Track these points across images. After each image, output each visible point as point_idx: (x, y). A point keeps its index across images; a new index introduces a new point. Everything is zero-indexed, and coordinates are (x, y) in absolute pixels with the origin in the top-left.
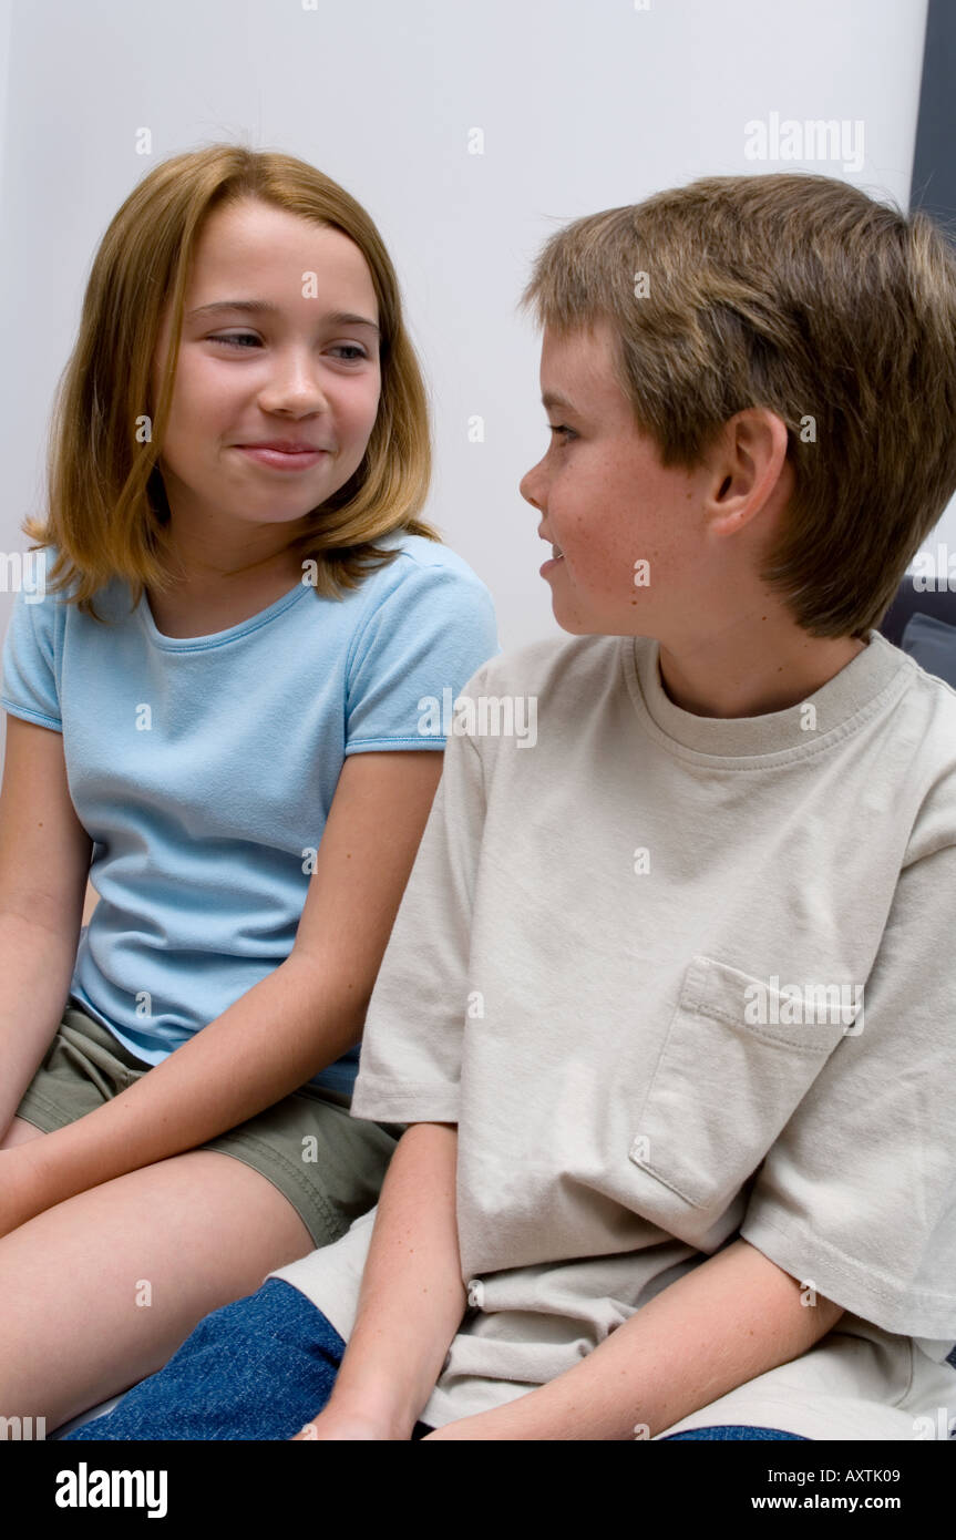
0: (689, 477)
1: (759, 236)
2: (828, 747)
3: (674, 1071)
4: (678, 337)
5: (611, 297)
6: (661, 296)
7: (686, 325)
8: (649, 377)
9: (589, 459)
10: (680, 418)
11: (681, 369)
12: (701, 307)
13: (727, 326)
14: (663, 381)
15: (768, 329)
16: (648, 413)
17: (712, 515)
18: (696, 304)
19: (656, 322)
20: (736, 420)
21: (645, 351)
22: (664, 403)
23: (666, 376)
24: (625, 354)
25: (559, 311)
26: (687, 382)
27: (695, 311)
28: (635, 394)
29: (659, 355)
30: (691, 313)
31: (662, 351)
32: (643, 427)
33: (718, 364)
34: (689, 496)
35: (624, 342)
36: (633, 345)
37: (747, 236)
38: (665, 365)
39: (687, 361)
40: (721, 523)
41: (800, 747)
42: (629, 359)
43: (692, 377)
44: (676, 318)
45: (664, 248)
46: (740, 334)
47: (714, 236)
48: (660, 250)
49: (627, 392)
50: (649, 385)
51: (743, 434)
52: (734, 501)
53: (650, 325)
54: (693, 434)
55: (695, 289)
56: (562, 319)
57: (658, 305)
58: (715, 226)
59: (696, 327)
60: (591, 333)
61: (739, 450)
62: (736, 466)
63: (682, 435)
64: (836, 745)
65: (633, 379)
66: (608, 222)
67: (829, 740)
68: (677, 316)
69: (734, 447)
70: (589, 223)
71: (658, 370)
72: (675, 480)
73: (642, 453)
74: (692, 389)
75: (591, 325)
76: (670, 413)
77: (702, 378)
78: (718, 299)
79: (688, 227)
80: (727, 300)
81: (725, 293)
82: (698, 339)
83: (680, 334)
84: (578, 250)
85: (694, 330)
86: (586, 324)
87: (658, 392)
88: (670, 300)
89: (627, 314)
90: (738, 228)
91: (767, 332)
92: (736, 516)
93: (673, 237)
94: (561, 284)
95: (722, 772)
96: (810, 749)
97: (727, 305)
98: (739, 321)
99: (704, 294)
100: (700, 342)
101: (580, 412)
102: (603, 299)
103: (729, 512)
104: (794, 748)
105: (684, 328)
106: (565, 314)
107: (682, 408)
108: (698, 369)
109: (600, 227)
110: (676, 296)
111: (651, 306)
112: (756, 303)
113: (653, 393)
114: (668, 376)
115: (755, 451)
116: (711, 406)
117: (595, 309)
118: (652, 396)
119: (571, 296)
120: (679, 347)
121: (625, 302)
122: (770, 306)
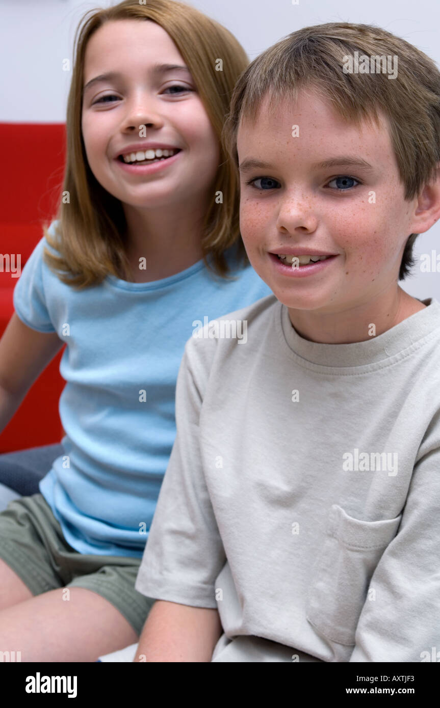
2: (391, 364)
3: (324, 570)
41: (375, 364)
64: (396, 364)
67: (392, 361)
96: (381, 365)
104: (372, 364)
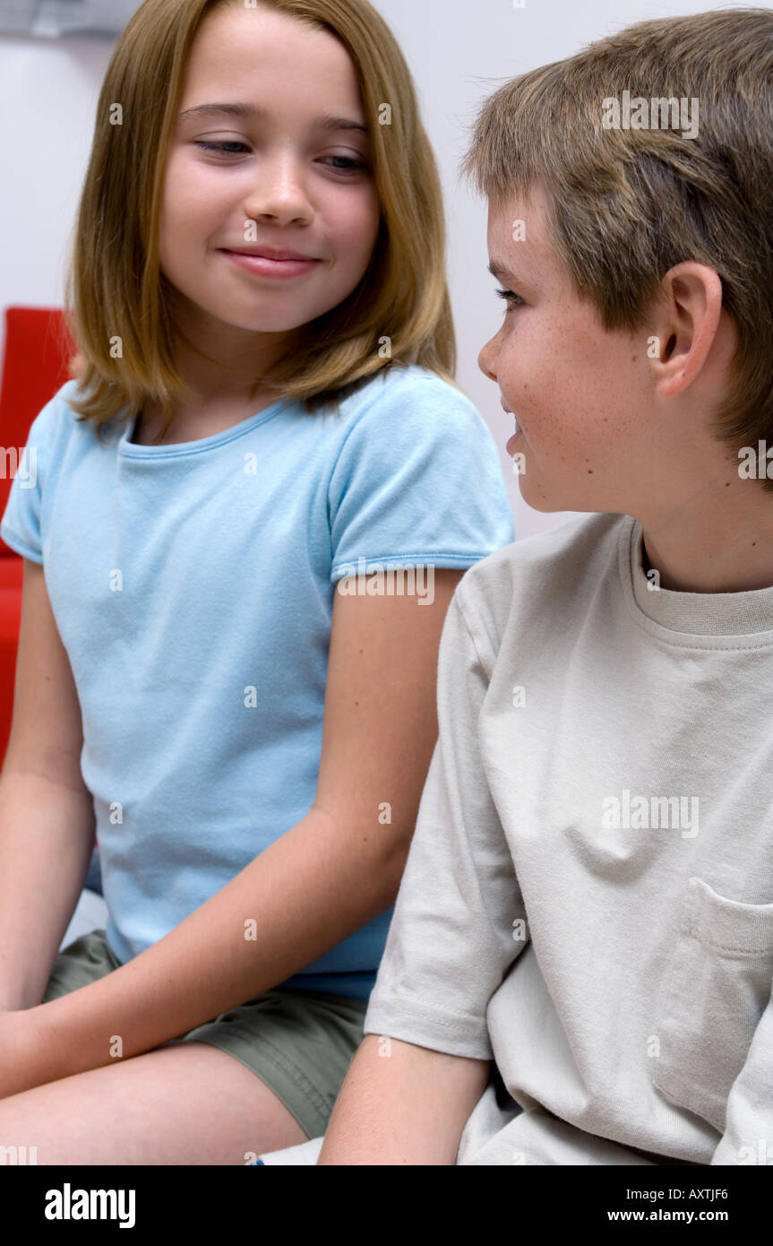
0: (632, 338)
1: (684, 81)
4: (607, 192)
5: (542, 157)
6: (589, 152)
7: (615, 180)
8: (582, 236)
9: (534, 323)
10: (616, 277)
11: (611, 226)
12: (627, 160)
13: (658, 178)
14: (596, 240)
15: (696, 176)
16: (585, 273)
17: (658, 377)
18: (623, 157)
19: (585, 179)
20: (671, 274)
21: (576, 210)
22: (599, 261)
23: (599, 234)
24: (558, 214)
25: (495, 176)
26: (619, 238)
27: (622, 164)
28: (572, 256)
29: (590, 213)
30: (619, 166)
31: (594, 209)
32: (582, 290)
33: (648, 218)
34: (634, 359)
35: (557, 202)
36: (565, 205)
37: (672, 82)
38: (596, 222)
39: (617, 217)
40: (666, 384)
42: (562, 221)
43: (623, 233)
44: (604, 173)
45: (591, 102)
46: (671, 184)
47: (640, 84)
48: (587, 105)
49: (563, 254)
50: (585, 246)
51: (680, 288)
52: (678, 359)
53: (580, 183)
54: (630, 292)
55: (621, 141)
56: (498, 184)
57: (586, 161)
58: (641, 73)
59: (625, 182)
60: (526, 196)
61: (678, 306)
62: (678, 323)
63: (620, 294)
65: (568, 240)
66: (541, 79)
68: (607, 172)
69: (672, 302)
70: (524, 82)
71: (590, 229)
72: (618, 343)
73: (584, 316)
74: (624, 245)
75: (527, 187)
76: (607, 273)
77: (634, 232)
78: (643, 149)
79: (615, 78)
80: (652, 150)
81: (650, 143)
82: (627, 194)
83: (609, 190)
84: (512, 111)
85: (622, 185)
86: (521, 187)
87: (594, 252)
88: (598, 155)
89: (557, 174)
90: (664, 74)
91: (696, 180)
92: (679, 375)
93: (601, 90)
94: (495, 148)
95: (699, 651)
97: (653, 156)
98: (670, 172)
99: (631, 147)
100: (629, 196)
101: (520, 279)
102: (535, 160)
103: (672, 372)
105: (613, 183)
106: (501, 178)
107: (618, 266)
108: (629, 225)
109: (534, 85)
110: (604, 151)
111: (580, 163)
112: (682, 151)
113: (589, 253)
114: (600, 233)
115: (693, 306)
116: (643, 261)
117: (529, 172)
118: (588, 255)
119: (505, 160)
120: (609, 204)
121: (555, 161)
122: (696, 153)
